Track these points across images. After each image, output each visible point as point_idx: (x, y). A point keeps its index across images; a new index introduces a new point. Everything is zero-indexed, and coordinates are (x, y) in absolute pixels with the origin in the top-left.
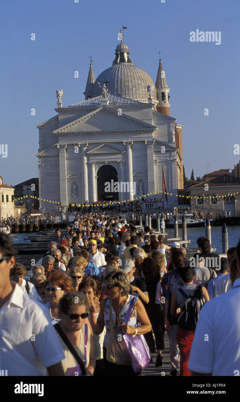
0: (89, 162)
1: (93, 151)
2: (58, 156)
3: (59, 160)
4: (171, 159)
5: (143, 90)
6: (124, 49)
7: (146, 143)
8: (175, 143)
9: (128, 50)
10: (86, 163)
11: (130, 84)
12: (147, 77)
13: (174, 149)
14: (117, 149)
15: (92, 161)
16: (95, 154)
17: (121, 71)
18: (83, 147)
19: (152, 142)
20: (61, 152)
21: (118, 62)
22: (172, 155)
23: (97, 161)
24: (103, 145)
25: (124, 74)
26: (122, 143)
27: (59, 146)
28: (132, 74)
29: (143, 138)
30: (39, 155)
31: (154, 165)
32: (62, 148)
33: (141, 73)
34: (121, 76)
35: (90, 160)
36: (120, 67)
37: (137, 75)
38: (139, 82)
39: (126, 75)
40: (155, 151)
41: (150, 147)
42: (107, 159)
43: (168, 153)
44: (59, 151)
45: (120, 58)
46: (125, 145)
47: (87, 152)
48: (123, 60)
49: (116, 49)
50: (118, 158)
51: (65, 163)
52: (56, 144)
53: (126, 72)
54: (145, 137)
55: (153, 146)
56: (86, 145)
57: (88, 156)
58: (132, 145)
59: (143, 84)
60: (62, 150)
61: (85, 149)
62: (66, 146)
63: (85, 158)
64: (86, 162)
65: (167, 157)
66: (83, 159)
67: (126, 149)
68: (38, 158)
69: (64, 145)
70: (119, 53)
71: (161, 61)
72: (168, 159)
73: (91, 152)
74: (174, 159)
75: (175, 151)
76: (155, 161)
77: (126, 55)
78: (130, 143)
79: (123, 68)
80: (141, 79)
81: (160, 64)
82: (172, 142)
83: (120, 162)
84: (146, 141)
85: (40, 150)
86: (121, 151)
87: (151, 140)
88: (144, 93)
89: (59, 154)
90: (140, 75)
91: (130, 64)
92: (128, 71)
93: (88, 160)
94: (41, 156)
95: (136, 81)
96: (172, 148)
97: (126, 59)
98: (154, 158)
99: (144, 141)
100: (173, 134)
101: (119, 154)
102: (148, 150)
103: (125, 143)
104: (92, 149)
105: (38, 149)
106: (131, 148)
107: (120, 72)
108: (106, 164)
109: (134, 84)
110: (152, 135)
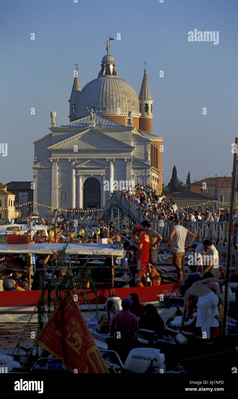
0: (77, 175)
1: (81, 166)
2: (51, 169)
3: (51, 172)
4: (146, 175)
5: (127, 104)
6: (110, 61)
7: (126, 160)
8: (149, 162)
9: (113, 62)
10: (75, 176)
11: (115, 98)
12: (131, 91)
13: (149, 166)
14: (101, 165)
15: (79, 174)
16: (82, 168)
17: (106, 84)
18: (72, 162)
19: (131, 160)
20: (54, 165)
21: (104, 75)
22: (147, 171)
23: (84, 174)
24: (89, 161)
25: (109, 88)
26: (106, 159)
27: (52, 160)
28: (117, 88)
29: (123, 156)
30: (34, 167)
31: (132, 179)
32: (55, 162)
33: (125, 87)
34: (106, 89)
35: (78, 173)
36: (106, 80)
37: (122, 89)
38: (123, 96)
39: (111, 89)
40: (133, 168)
41: (129, 164)
42: (93, 173)
43: (144, 170)
44: (52, 164)
45: (106, 70)
46: (108, 162)
47: (76, 166)
48: (108, 72)
49: (102, 61)
50: (102, 172)
51: (56, 174)
52: (50, 158)
53: (111, 86)
54: (124, 156)
55: (131, 163)
56: (74, 160)
57: (77, 169)
58: (114, 162)
59: (126, 98)
60: (54, 163)
61: (74, 163)
62: (58, 161)
63: (74, 171)
64: (74, 174)
65: (143, 173)
66: (72, 171)
67: (109, 165)
68: (33, 169)
69: (56, 160)
70: (105, 65)
71: (146, 72)
72: (144, 175)
73: (79, 167)
74: (149, 174)
75: (149, 168)
76: (133, 176)
77: (111, 67)
78: (112, 160)
79: (108, 81)
80: (125, 93)
81: (145, 75)
82: (148, 161)
83: (103, 176)
84: (125, 158)
85: (35, 163)
86: (104, 167)
87: (130, 158)
88: (127, 107)
89: (52, 167)
90: (124, 89)
91: (115, 77)
92: (113, 84)
93: (76, 173)
94: (36, 168)
95: (120, 95)
96: (148, 165)
97: (112, 71)
98: (132, 174)
99: (124, 159)
100: (149, 154)
101: (103, 168)
102: (127, 167)
103: (108, 160)
104: (80, 164)
105: (34, 162)
106: (113, 163)
107: (106, 86)
108: (92, 177)
109: (118, 98)
110: (131, 154)
